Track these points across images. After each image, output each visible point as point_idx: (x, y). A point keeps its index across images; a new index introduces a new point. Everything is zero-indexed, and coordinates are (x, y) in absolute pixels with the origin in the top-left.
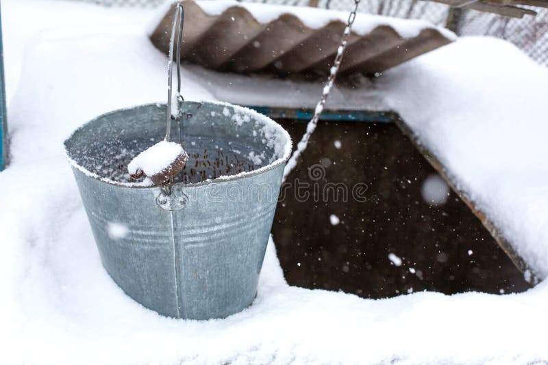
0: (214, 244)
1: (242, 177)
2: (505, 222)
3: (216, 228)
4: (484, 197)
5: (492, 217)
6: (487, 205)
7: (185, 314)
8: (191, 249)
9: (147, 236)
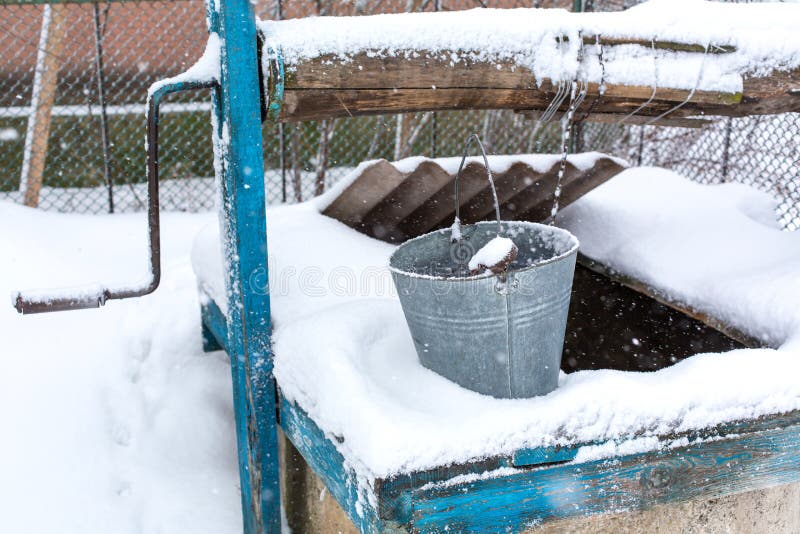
0: (537, 323)
1: (555, 260)
2: (730, 312)
3: (538, 308)
4: (701, 298)
5: (714, 313)
6: (706, 304)
7: (515, 394)
8: (521, 329)
9: (486, 323)
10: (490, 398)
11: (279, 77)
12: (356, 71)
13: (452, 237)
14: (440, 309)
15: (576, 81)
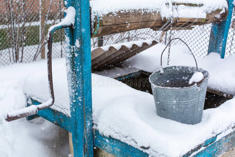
9: (193, 101)
10: (191, 125)
11: (98, 22)
12: (118, 18)
13: (160, 73)
14: (177, 98)
15: (172, 17)
